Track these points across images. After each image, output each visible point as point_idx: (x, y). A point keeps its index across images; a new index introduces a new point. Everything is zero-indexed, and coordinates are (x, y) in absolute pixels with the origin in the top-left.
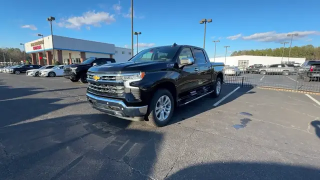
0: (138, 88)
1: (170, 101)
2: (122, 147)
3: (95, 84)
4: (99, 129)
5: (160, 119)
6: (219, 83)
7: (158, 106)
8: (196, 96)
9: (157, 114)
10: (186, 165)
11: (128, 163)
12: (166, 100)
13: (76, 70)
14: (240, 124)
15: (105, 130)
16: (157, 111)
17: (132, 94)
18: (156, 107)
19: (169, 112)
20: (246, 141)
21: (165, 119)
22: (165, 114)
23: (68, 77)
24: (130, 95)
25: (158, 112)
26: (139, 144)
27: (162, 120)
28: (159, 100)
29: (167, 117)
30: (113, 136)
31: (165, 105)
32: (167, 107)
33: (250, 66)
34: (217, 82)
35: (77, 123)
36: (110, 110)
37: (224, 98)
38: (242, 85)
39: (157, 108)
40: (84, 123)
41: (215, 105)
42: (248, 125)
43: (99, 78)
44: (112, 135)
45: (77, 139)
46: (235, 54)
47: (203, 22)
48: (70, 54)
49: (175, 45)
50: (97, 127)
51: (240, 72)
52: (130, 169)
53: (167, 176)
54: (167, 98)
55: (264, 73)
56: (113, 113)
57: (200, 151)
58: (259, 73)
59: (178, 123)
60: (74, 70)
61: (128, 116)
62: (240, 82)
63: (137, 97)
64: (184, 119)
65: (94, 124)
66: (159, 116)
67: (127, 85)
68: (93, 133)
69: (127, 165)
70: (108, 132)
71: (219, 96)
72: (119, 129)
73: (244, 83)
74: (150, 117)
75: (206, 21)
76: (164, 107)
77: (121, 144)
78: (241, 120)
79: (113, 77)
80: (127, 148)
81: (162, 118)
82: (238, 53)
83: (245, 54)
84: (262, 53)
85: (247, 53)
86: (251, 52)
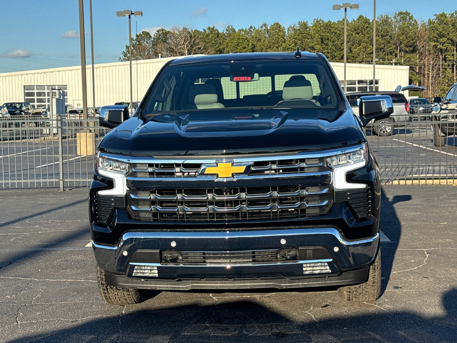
0: (366, 186)
67: (338, 179)
70: (281, 335)
82: (155, 44)
83: (184, 47)
84: (250, 43)
85: (194, 42)
86: (210, 37)
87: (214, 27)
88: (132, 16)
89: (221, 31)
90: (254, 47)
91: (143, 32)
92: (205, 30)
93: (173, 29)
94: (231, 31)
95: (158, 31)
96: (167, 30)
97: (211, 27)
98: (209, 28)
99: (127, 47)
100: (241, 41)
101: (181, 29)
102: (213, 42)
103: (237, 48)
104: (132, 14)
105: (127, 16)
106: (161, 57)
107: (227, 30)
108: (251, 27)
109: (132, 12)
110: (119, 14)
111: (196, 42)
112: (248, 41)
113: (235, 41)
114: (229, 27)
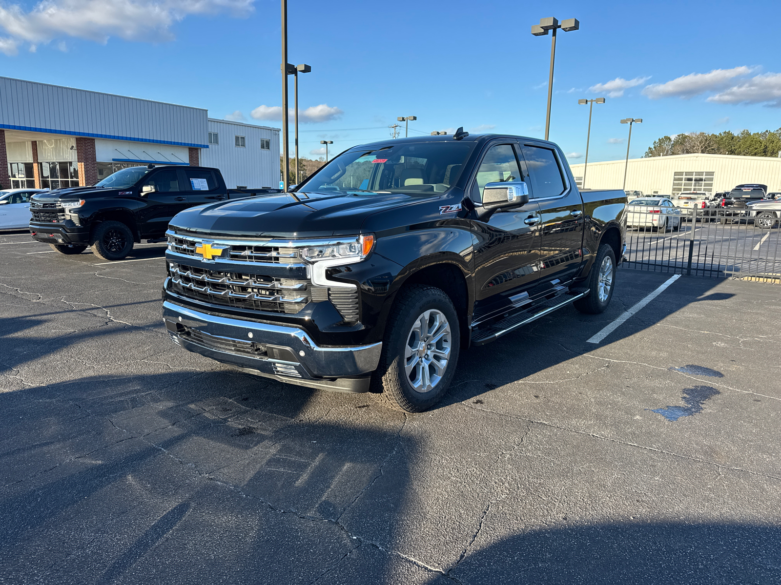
0: (354, 286)
1: (447, 327)
2: (305, 477)
3: (198, 271)
4: (214, 422)
5: (416, 386)
6: (607, 263)
7: (412, 345)
8: (530, 309)
9: (408, 368)
10: (517, 526)
11: (337, 523)
12: (437, 324)
13: (78, 211)
14: (682, 403)
15: (235, 424)
16: (409, 359)
17: (334, 306)
18: (407, 347)
19: (444, 363)
20: (701, 457)
21: (433, 386)
22: (432, 369)
23: (46, 236)
24: (326, 308)
25: (413, 364)
26: (359, 466)
27: (425, 390)
28: (418, 323)
29: (438, 378)
30: (266, 443)
31: (434, 342)
32: (439, 345)
33: (718, 195)
34: (599, 259)
35: (135, 403)
36: (258, 358)
37: (626, 316)
38: (688, 270)
39: (408, 351)
40: (156, 400)
41: (595, 340)
42: (709, 407)
43: (219, 252)
44: (263, 438)
45: (150, 452)
46: (661, 148)
47: (546, 30)
48: (34, 144)
49: (460, 134)
50: (206, 415)
51: (683, 220)
52: (348, 539)
53: (462, 556)
54: (441, 318)
55: (769, 223)
56: (268, 368)
57: (558, 486)
58: (751, 222)
59: (474, 399)
60: (71, 210)
61: (318, 378)
62: (680, 255)
63: (349, 314)
64: (492, 387)
65: (192, 406)
66: (414, 376)
67: (317, 275)
68: (197, 434)
69: (336, 529)
70: (247, 432)
71: (605, 308)
72: (280, 421)
73: (694, 259)
74: (389, 380)
75: (555, 26)
76: (429, 346)
77: (302, 467)
78: (685, 391)
79: (268, 249)
80: (322, 477)
81: (424, 384)
82: (673, 145)
83: (699, 148)
84: (763, 145)
85: (708, 144)
86: (724, 140)
87: (729, 131)
88: (633, 123)
89: (736, 135)
90: (766, 148)
91: (664, 137)
92: (720, 134)
93: (691, 134)
94: (746, 134)
95: (679, 136)
96: (686, 135)
97: (727, 131)
98: (725, 133)
99: (650, 148)
100: (754, 143)
101: (698, 133)
102: (726, 144)
103: (749, 149)
104: (633, 121)
105: (629, 122)
106: (663, 156)
107: (742, 134)
108: (767, 131)
109: (633, 119)
110: (623, 122)
111: (710, 144)
112: (761, 143)
113: (748, 143)
114: (744, 131)
